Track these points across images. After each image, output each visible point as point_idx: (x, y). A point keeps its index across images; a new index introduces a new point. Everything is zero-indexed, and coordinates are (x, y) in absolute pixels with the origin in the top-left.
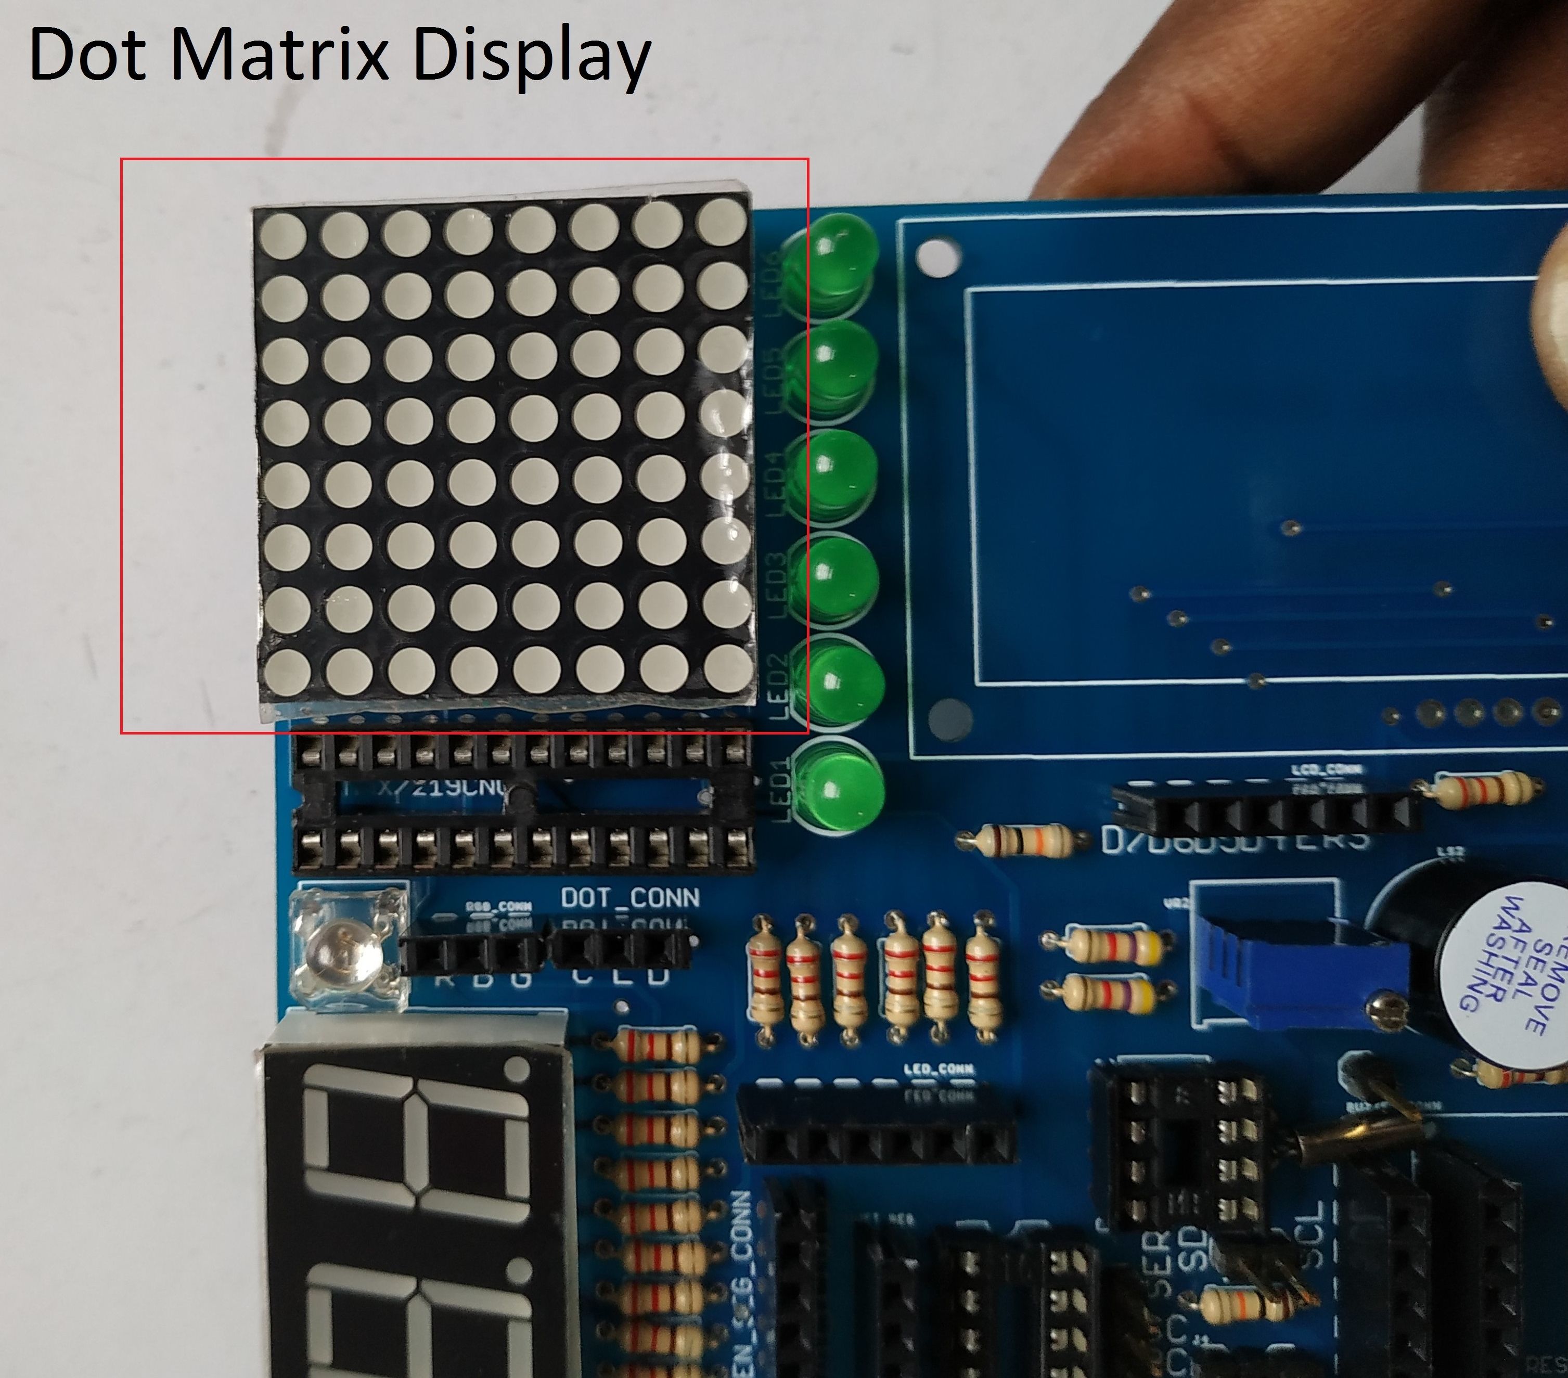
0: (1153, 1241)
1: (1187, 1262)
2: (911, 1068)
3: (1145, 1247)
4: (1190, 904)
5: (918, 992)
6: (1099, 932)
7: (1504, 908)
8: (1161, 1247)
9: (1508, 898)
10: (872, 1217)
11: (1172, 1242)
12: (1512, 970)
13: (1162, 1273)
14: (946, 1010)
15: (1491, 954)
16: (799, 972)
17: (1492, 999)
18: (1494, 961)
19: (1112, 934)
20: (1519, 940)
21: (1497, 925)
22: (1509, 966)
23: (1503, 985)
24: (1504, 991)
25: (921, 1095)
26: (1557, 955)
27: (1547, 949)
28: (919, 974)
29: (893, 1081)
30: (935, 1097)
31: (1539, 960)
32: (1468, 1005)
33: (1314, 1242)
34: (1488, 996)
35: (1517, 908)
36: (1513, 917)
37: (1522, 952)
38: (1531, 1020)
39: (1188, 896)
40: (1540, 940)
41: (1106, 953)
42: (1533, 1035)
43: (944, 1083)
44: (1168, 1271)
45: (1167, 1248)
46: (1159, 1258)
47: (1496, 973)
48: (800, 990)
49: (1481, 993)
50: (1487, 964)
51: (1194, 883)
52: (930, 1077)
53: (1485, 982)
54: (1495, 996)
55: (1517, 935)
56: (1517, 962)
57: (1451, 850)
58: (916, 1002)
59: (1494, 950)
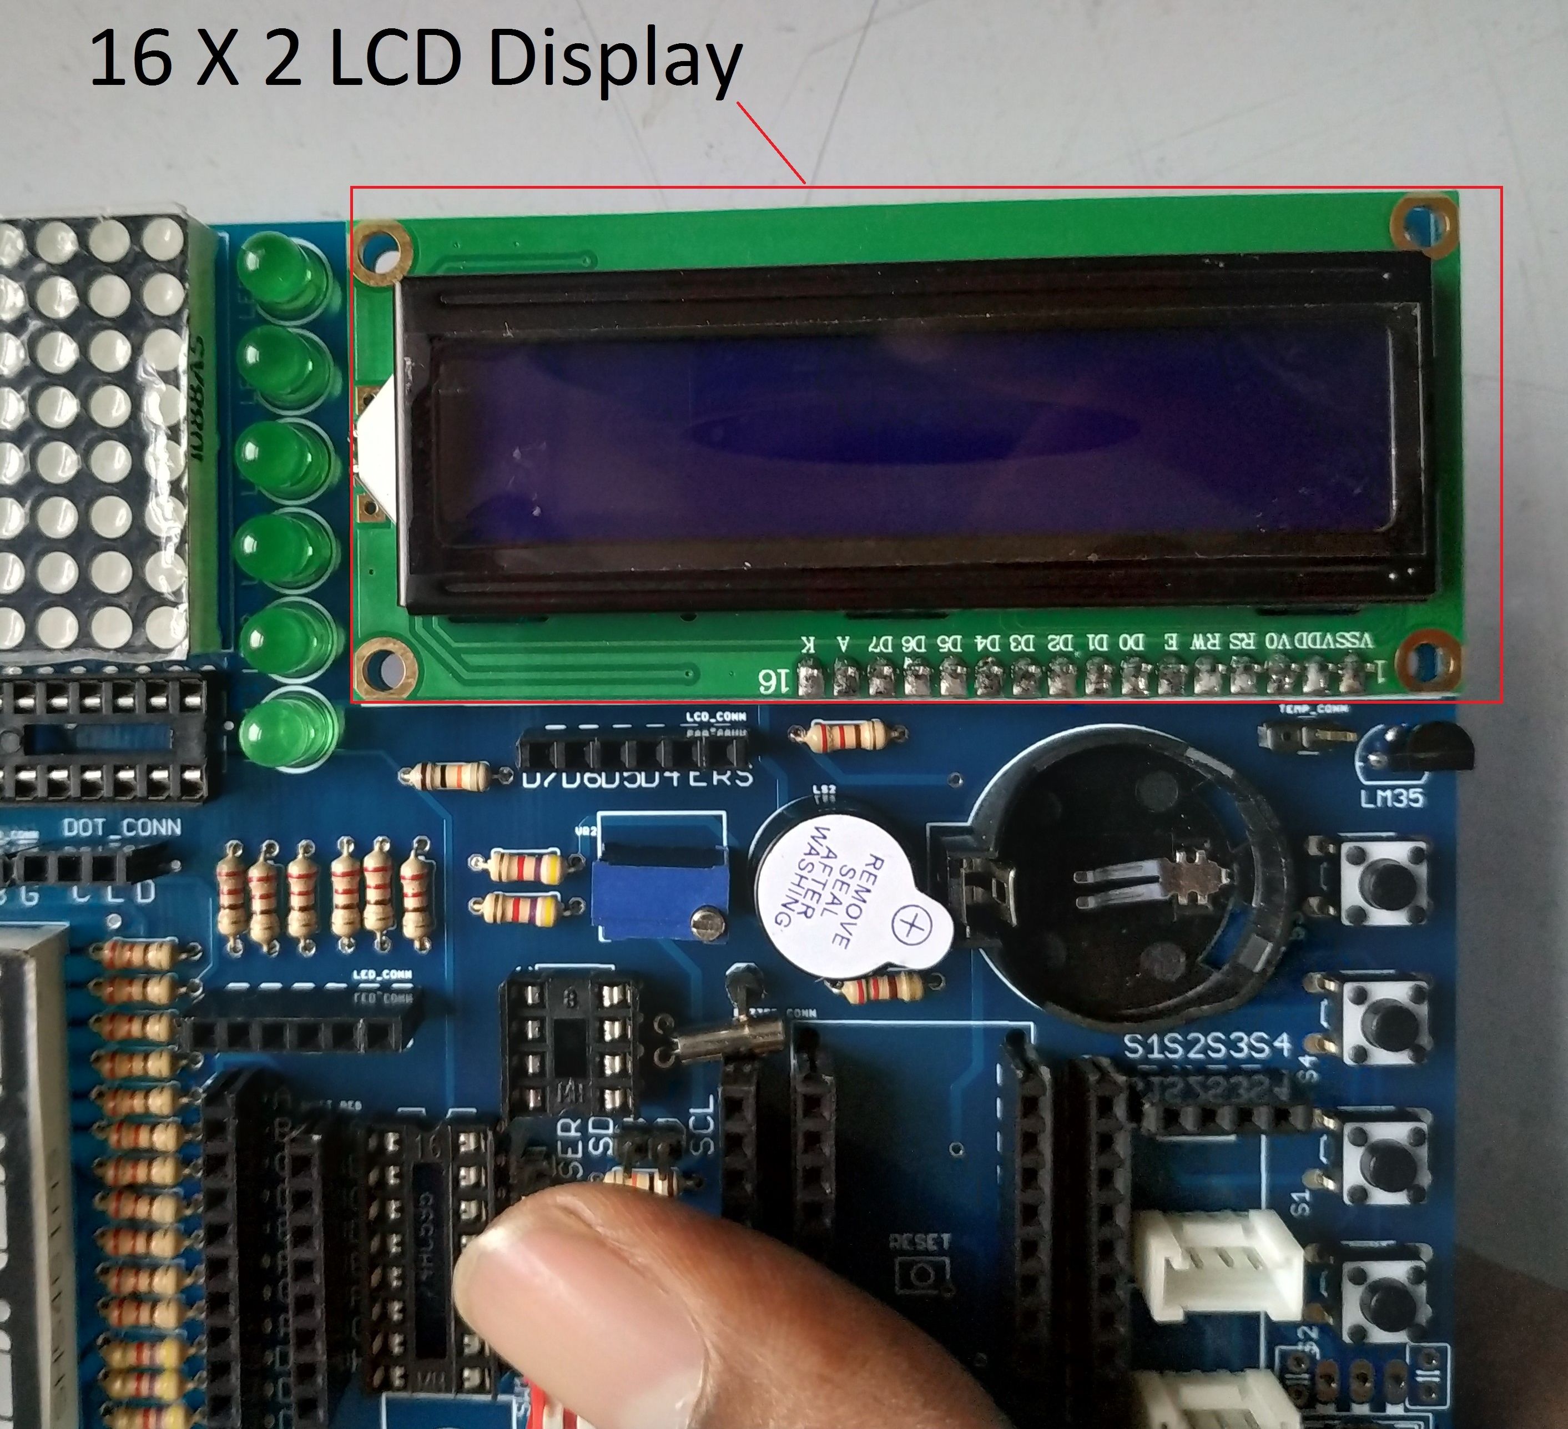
0: (566, 1128)
1: (596, 1147)
2: (358, 974)
3: (559, 1133)
4: (597, 831)
5: (358, 905)
6: (511, 855)
7: (813, 837)
8: (573, 1133)
9: (817, 829)
10: (325, 1103)
11: (583, 1129)
12: (820, 891)
13: (574, 1156)
14: (380, 922)
15: (802, 877)
16: (257, 889)
17: (803, 915)
18: (804, 882)
19: (521, 858)
20: (826, 866)
21: (808, 852)
22: (818, 888)
23: (813, 904)
24: (814, 909)
25: (367, 998)
26: (860, 879)
27: (851, 873)
28: (358, 891)
29: (344, 985)
30: (379, 999)
31: (843, 883)
32: (782, 921)
33: (705, 1132)
34: (799, 913)
35: (825, 837)
36: (821, 845)
37: (829, 875)
38: (837, 935)
39: (596, 825)
40: (845, 866)
41: (514, 875)
42: (838, 948)
43: (386, 987)
44: (580, 1155)
45: (579, 1134)
46: (572, 1144)
47: (806, 893)
48: (257, 905)
49: (793, 910)
50: (798, 885)
51: (600, 814)
52: (373, 981)
53: (797, 901)
54: (805, 913)
55: (826, 861)
56: (824, 885)
57: (824, 788)
58: (356, 916)
59: (804, 873)
